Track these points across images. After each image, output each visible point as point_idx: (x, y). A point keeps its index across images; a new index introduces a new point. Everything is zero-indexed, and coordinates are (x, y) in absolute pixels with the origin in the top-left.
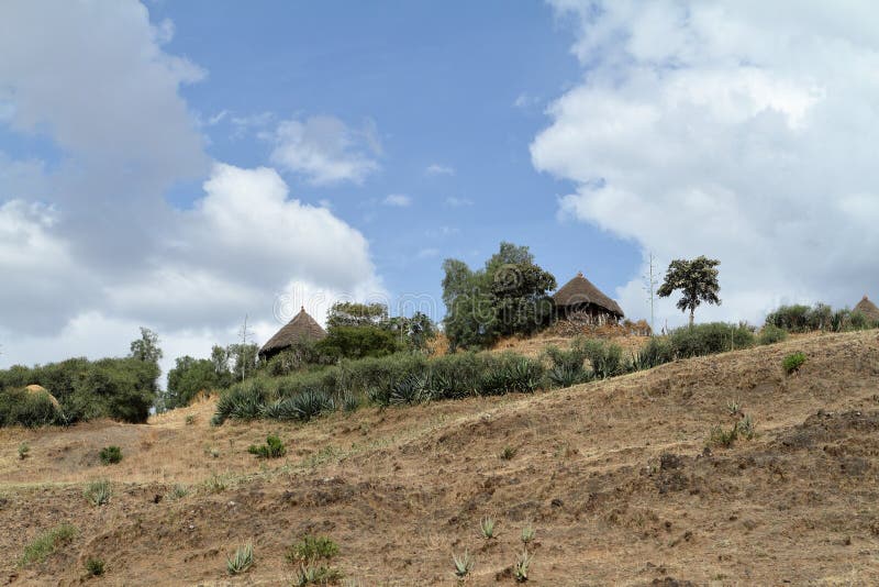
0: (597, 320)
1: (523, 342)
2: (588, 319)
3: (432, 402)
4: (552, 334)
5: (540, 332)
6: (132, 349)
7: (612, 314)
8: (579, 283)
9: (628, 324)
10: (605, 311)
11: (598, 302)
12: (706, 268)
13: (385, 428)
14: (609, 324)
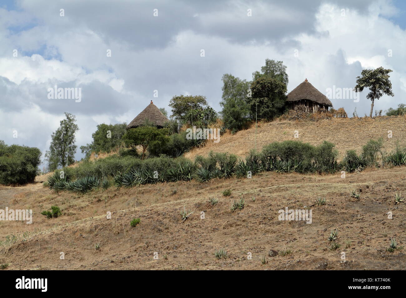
0: (312, 109)
1: (266, 124)
2: (307, 108)
3: (141, 185)
4: (285, 118)
5: (278, 117)
6: (61, 125)
7: (321, 106)
8: (305, 86)
9: (333, 111)
10: (317, 104)
11: (313, 99)
12: (379, 76)
13: (115, 199)
14: (319, 111)
